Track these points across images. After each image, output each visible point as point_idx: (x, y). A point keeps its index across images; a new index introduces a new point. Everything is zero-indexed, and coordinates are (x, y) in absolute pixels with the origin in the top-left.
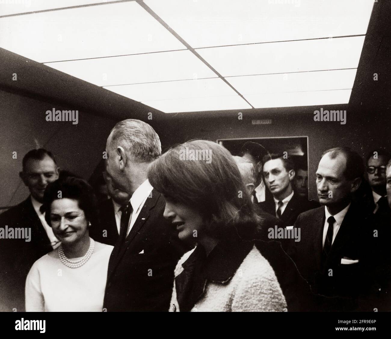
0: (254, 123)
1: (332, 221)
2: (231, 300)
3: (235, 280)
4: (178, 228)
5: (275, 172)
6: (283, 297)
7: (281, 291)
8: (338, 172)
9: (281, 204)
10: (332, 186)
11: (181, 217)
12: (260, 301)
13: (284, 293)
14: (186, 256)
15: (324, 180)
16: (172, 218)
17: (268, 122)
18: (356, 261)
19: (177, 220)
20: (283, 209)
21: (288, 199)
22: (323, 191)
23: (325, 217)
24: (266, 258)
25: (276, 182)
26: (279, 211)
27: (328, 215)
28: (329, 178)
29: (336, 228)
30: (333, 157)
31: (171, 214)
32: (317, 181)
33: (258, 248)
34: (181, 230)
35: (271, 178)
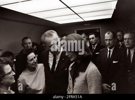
0: (85, 25)
1: (110, 51)
2: (86, 76)
3: (87, 70)
4: (70, 58)
5: (93, 38)
6: (100, 74)
7: (99, 72)
8: (111, 38)
9: (94, 47)
10: (111, 42)
11: (71, 55)
12: (94, 75)
13: (100, 73)
14: (72, 65)
15: (108, 41)
16: (68, 56)
17: (89, 24)
18: (117, 62)
19: (70, 56)
20: (95, 48)
21: (96, 45)
22: (108, 44)
23: (108, 50)
24: (94, 64)
25: (93, 41)
26: (94, 49)
27: (109, 50)
28: (109, 40)
29: (111, 53)
30: (109, 34)
31: (68, 55)
32: (105, 41)
33: (92, 61)
34: (71, 59)
35: (92, 40)
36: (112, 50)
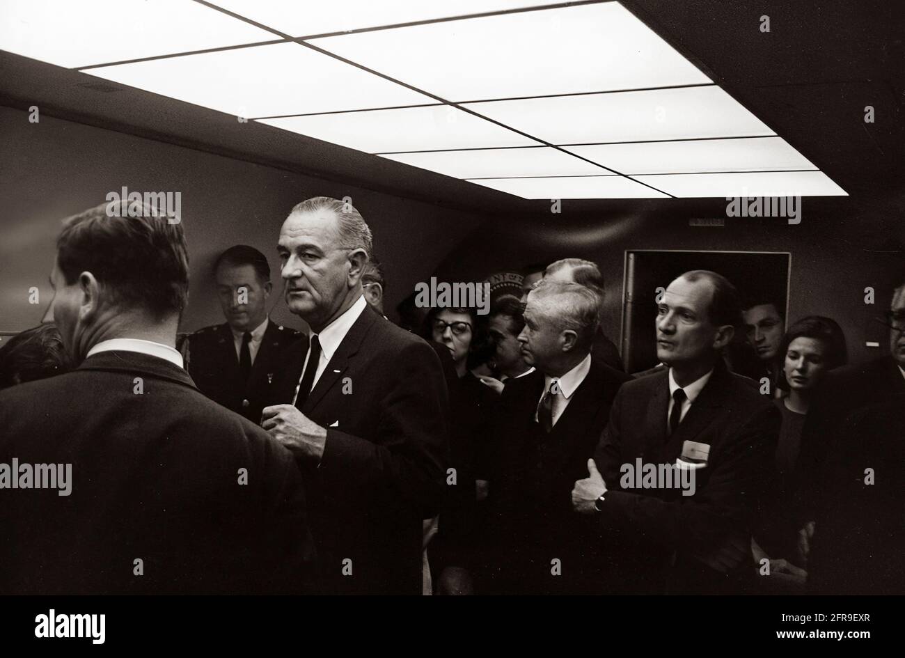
1: (680, 398)
10: (683, 326)
15: (671, 313)
17: (718, 224)
36: (691, 390)
